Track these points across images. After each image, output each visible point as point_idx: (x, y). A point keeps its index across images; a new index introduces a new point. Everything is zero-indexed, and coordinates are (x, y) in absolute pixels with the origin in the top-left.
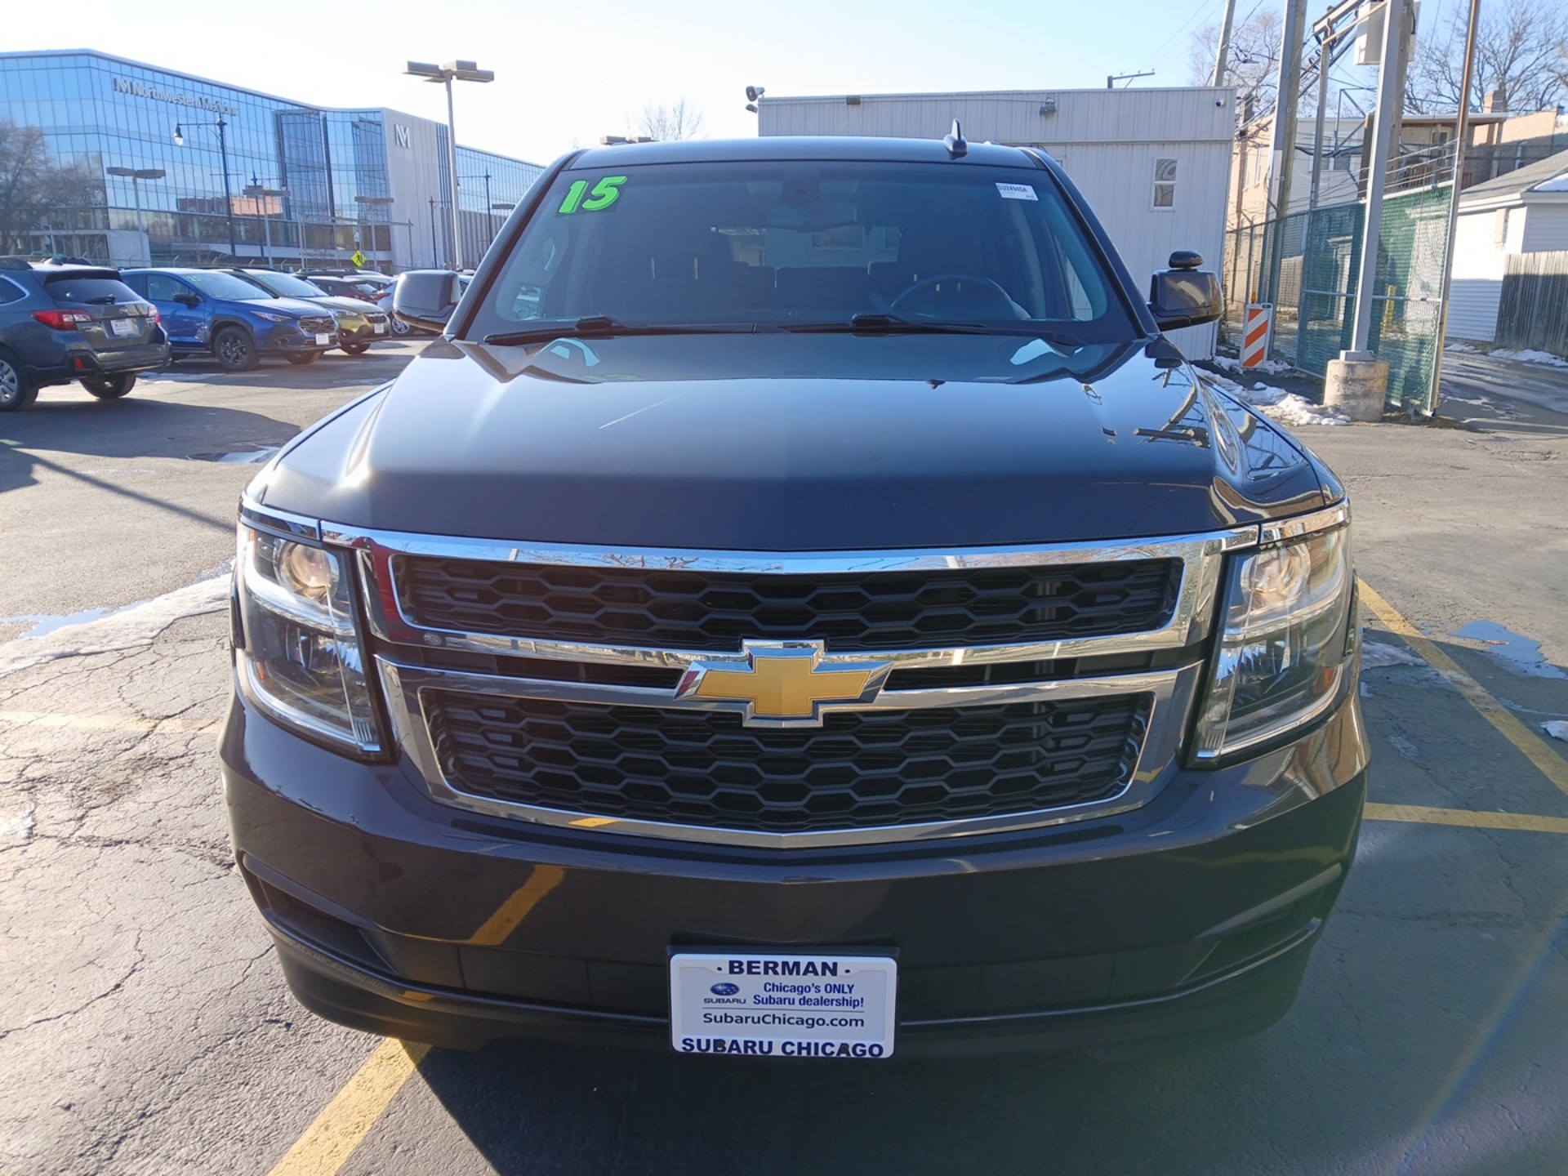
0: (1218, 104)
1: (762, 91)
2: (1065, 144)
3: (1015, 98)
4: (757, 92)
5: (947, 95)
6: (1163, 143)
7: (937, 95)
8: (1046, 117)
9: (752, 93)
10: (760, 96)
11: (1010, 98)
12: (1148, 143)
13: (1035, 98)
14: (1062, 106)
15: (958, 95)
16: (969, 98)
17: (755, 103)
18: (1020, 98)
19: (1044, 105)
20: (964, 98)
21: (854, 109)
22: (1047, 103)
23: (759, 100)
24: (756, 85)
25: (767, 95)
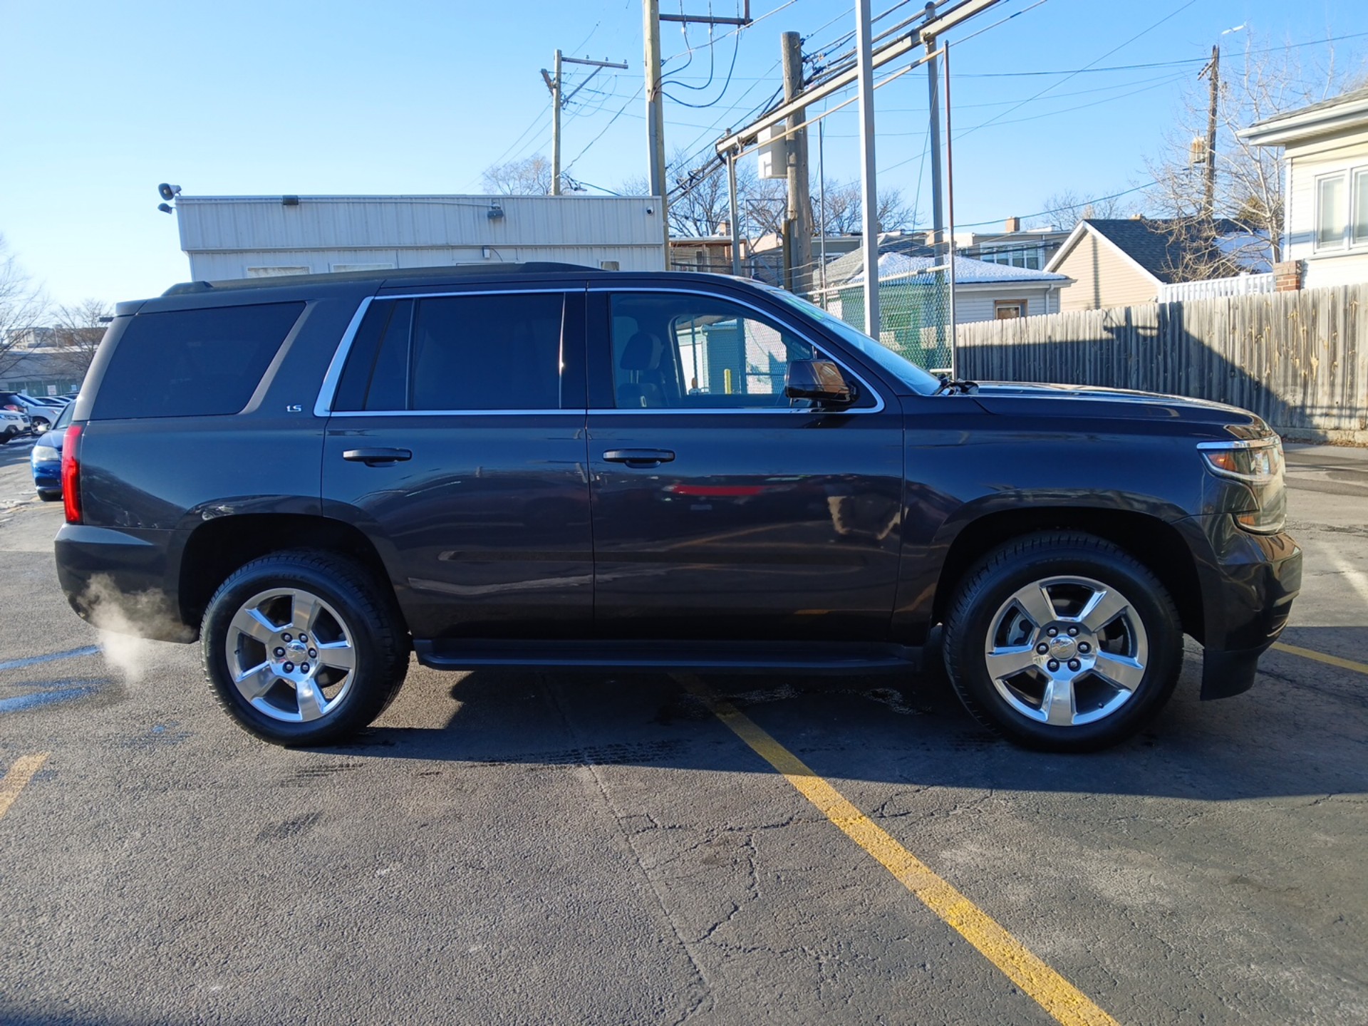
0: (649, 212)
1: (179, 189)
2: (515, 247)
3: (461, 202)
4: (173, 190)
5: (391, 197)
6: (605, 247)
7: (380, 198)
8: (494, 222)
9: (167, 191)
10: (177, 195)
11: (455, 201)
12: (591, 247)
13: (481, 203)
14: (508, 210)
15: (402, 197)
16: (414, 201)
17: (171, 203)
18: (466, 202)
19: (491, 209)
20: (409, 201)
21: (291, 211)
22: (493, 208)
23: (177, 199)
24: (171, 183)
25: (183, 193)
